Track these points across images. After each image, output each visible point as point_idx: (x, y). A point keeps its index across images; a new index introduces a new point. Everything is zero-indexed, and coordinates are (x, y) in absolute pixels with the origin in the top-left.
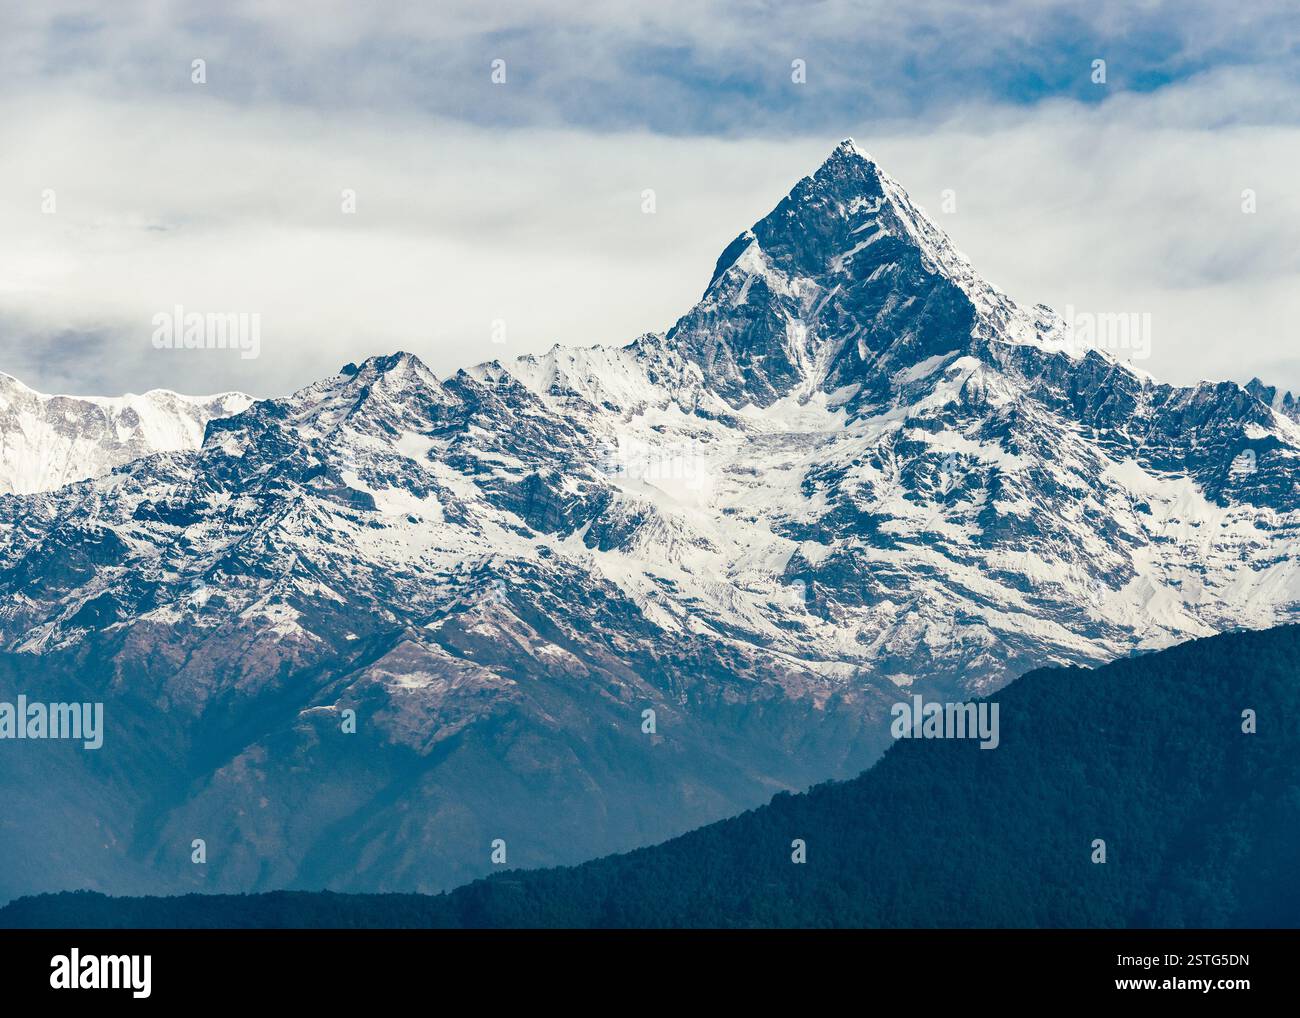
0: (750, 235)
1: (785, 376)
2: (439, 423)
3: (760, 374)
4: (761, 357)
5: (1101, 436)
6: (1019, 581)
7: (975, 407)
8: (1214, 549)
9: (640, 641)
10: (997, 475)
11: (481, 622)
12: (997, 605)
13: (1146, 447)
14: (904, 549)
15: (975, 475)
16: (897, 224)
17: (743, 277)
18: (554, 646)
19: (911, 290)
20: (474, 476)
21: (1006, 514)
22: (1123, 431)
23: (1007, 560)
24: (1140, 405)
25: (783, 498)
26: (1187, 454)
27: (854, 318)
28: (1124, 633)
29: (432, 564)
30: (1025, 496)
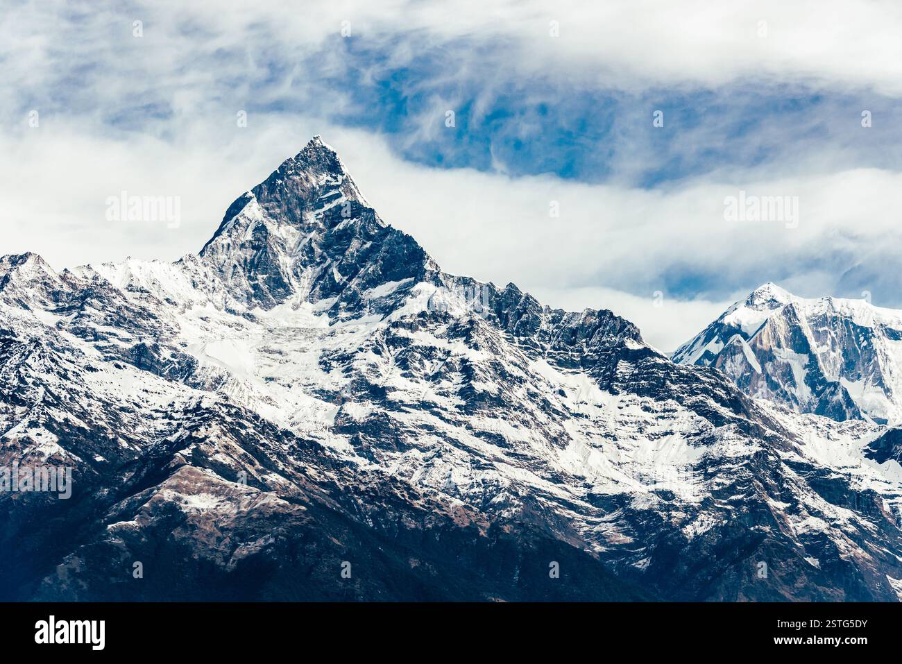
0: (251, 194)
1: (281, 290)
2: (60, 304)
3: (265, 287)
4: (265, 276)
5: (520, 342)
6: (499, 440)
7: (441, 316)
8: (618, 424)
9: (326, 472)
10: (468, 364)
11: (217, 452)
12: (484, 456)
13: (552, 351)
14: (409, 412)
15: (451, 363)
16: (352, 194)
17: (248, 222)
18: (276, 474)
19: (369, 237)
20: (93, 342)
21: (481, 391)
22: (535, 338)
23: (486, 424)
24: (543, 322)
25: (307, 372)
26: (582, 357)
27: (325, 254)
28: (579, 481)
29: (147, 402)
30: (490, 379)
